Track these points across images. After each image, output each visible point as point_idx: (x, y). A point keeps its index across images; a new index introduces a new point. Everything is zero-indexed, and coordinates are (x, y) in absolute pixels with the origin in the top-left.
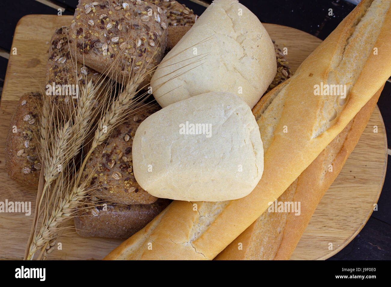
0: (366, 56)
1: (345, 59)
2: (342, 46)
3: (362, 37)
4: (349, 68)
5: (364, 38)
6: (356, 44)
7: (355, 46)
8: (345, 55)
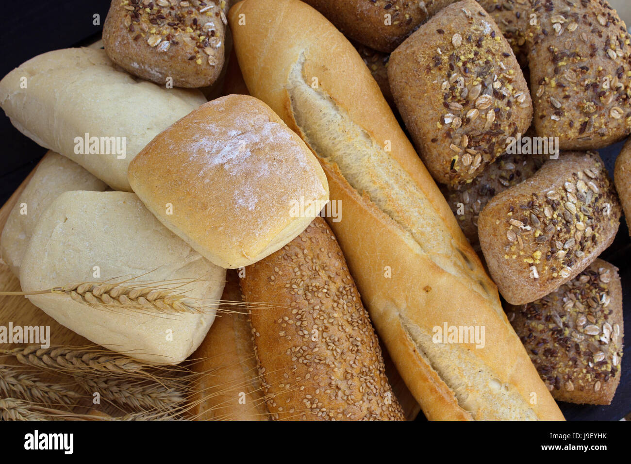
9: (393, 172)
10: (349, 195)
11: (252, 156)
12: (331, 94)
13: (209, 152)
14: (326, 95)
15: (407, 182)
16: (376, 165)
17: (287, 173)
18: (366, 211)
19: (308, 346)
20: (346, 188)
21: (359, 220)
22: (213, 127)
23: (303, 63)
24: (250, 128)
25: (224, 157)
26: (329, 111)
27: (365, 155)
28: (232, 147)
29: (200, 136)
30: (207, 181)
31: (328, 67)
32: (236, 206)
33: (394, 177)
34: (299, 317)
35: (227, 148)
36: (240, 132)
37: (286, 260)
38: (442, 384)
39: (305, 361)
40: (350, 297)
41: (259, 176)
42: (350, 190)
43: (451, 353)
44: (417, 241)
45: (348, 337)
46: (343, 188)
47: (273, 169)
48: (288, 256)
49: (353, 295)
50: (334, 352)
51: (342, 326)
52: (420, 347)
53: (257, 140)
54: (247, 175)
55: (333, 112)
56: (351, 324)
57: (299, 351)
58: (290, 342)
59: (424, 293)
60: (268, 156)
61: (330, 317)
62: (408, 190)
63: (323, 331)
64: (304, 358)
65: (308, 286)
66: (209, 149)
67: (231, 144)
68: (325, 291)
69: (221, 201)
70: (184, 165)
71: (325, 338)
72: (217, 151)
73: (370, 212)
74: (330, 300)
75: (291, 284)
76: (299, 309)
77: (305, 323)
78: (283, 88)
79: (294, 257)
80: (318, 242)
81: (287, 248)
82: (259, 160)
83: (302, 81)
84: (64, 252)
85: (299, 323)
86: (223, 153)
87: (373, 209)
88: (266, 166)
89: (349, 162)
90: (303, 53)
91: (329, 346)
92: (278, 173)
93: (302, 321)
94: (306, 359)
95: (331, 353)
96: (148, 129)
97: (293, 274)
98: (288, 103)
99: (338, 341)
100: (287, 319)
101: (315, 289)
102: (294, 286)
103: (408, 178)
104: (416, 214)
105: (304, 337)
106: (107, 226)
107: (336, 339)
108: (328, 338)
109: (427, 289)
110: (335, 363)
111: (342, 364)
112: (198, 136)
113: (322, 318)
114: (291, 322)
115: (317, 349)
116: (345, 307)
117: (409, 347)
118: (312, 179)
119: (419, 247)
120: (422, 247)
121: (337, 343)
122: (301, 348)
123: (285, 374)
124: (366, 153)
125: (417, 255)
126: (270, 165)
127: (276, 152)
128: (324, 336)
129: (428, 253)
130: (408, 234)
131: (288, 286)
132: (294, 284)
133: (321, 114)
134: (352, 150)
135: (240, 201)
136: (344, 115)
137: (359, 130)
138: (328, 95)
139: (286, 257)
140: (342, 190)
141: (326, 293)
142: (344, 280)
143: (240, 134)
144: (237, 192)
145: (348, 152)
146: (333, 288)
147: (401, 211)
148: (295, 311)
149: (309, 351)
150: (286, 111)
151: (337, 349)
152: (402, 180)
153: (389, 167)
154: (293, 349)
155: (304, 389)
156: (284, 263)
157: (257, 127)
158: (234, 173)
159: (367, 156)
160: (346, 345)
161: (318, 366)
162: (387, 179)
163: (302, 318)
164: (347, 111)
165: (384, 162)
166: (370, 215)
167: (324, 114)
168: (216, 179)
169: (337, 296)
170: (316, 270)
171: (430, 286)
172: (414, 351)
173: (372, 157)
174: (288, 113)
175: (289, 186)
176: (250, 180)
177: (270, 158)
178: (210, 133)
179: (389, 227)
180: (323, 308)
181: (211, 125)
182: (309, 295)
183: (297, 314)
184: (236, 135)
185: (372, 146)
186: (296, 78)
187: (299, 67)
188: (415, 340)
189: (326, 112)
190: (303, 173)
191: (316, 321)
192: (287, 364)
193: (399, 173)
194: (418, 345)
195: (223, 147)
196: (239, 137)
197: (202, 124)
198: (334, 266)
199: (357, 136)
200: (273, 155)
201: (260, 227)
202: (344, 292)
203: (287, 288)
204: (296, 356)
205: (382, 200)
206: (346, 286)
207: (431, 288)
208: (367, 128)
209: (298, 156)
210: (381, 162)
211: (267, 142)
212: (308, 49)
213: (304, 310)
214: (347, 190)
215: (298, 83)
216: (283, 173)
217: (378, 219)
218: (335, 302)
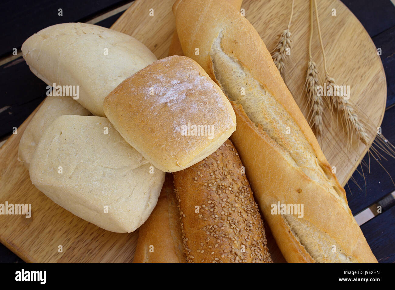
0: (298, 131)
1: (292, 151)
2: (278, 146)
3: (278, 123)
4: (303, 153)
5: (280, 122)
6: (282, 132)
7: (285, 134)
8: (288, 149)
9: (279, 112)
10: (249, 126)
11: (186, 98)
12: (239, 59)
13: (158, 94)
14: (236, 59)
15: (288, 119)
16: (268, 107)
17: (209, 111)
18: (260, 137)
19: (217, 226)
20: (247, 121)
21: (255, 143)
22: (161, 77)
23: (222, 38)
24: (186, 79)
25: (168, 98)
26: (237, 70)
27: (260, 100)
28: (174, 92)
29: (152, 83)
30: (155, 114)
31: (238, 42)
32: (174, 131)
33: (280, 116)
34: (212, 205)
35: (170, 92)
36: (179, 82)
37: (206, 167)
38: (307, 255)
39: (215, 235)
40: (246, 194)
41: (191, 112)
42: (250, 122)
43: (314, 234)
44: (293, 159)
45: (244, 220)
46: (246, 121)
47: (200, 107)
48: (207, 165)
49: (248, 192)
50: (235, 230)
51: (241, 213)
52: (293, 229)
53: (190, 88)
54: (183, 111)
55: (240, 71)
56: (246, 212)
57: (211, 228)
58: (206, 222)
59: (297, 194)
60: (197, 99)
61: (233, 207)
62: (288, 124)
63: (228, 216)
64: (214, 233)
65: (219, 185)
66: (158, 93)
67: (173, 89)
68: (230, 189)
69: (164, 128)
70: (140, 102)
71: (229, 221)
72: (163, 94)
73: (262, 138)
74: (233, 195)
75: (208, 183)
76: (213, 200)
77: (216, 210)
78: (208, 54)
79: (211, 166)
80: (227, 156)
81: (206, 159)
82: (191, 101)
83: (221, 50)
84: (59, 155)
85: (212, 210)
86: (168, 95)
87: (265, 136)
88: (196, 106)
89: (250, 104)
90: (222, 32)
91: (231, 226)
92: (203, 110)
93: (214, 209)
94: (216, 234)
95: (233, 231)
96: (119, 76)
97: (210, 177)
98: (210, 64)
99: (238, 223)
100: (204, 206)
101: (223, 187)
102: (210, 185)
103: (289, 117)
104: (294, 140)
105: (215, 219)
106: (88, 139)
107: (236, 222)
108: (231, 221)
109: (299, 191)
110: (235, 238)
111: (239, 238)
112: (151, 83)
113: (228, 207)
114: (207, 209)
115: (223, 228)
116: (243, 200)
117: (286, 229)
118: (226, 115)
119: (294, 162)
120: (296, 163)
121: (237, 224)
122: (213, 227)
123: (201, 243)
124: (261, 99)
125: (293, 168)
126: (198, 105)
127: (203, 96)
128: (229, 219)
129: (301, 167)
130: (287, 153)
131: (206, 184)
132: (210, 183)
133: (232, 72)
134: (252, 97)
135: (177, 128)
136: (248, 73)
137: (257, 83)
138: (237, 60)
139: (205, 165)
140: (245, 123)
141: (231, 190)
142: (243, 182)
143: (179, 83)
144: (175, 122)
145: (249, 98)
146: (236, 187)
147: (283, 138)
148: (210, 202)
149: (218, 229)
150: (209, 70)
151: (237, 228)
152: (284, 118)
153: (276, 109)
154: (208, 227)
155: (214, 254)
156: (204, 169)
157: (191, 79)
158: (174, 109)
159: (261, 101)
160: (243, 225)
161: (224, 239)
162: (275, 116)
163: (214, 206)
164: (249, 70)
165: (273, 105)
166: (263, 140)
167: (234, 72)
168: (162, 112)
169: (238, 192)
170: (225, 175)
171: (301, 189)
172: (289, 232)
173: (265, 102)
174: (210, 70)
175: (210, 119)
176: (184, 114)
177: (199, 100)
178: (159, 81)
179: (275, 149)
180: (229, 201)
181: (160, 76)
182: (220, 191)
183: (211, 203)
184: (176, 84)
185: (265, 94)
186: (216, 47)
187: (219, 41)
188: (289, 224)
189: (236, 71)
190: (220, 111)
191: (224, 209)
192: (203, 237)
193: (283, 113)
194: (292, 228)
195: (168, 91)
196: (179, 85)
197: (154, 75)
198: (237, 173)
199: (255, 87)
200: (200, 98)
201: (189, 146)
202: (243, 190)
203: (206, 186)
204: (209, 232)
205: (271, 130)
206: (244, 187)
207: (302, 190)
208: (262, 82)
209: (217, 100)
210: (271, 105)
211: (197, 89)
212: (225, 29)
213: (216, 201)
214: (248, 123)
215: (218, 51)
216: (207, 110)
217: (268, 142)
218: (236, 196)
